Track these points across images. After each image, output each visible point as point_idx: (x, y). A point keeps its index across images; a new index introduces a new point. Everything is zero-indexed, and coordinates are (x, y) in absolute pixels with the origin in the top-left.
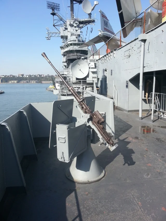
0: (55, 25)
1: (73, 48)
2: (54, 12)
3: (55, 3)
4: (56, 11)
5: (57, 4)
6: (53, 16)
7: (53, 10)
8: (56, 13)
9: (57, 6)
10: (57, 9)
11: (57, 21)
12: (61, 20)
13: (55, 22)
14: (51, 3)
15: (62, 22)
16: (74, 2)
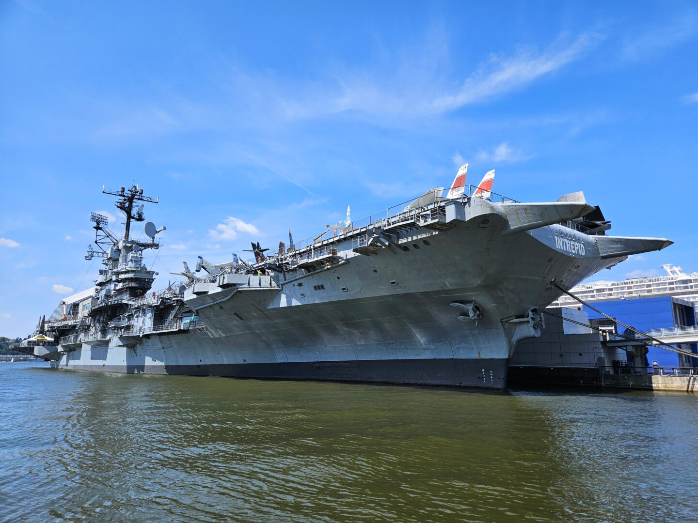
0: (98, 242)
5: (104, 216)
7: (98, 224)
9: (103, 219)
10: (104, 223)
11: (102, 237)
12: (108, 237)
13: (99, 238)
15: (108, 240)
16: (131, 220)
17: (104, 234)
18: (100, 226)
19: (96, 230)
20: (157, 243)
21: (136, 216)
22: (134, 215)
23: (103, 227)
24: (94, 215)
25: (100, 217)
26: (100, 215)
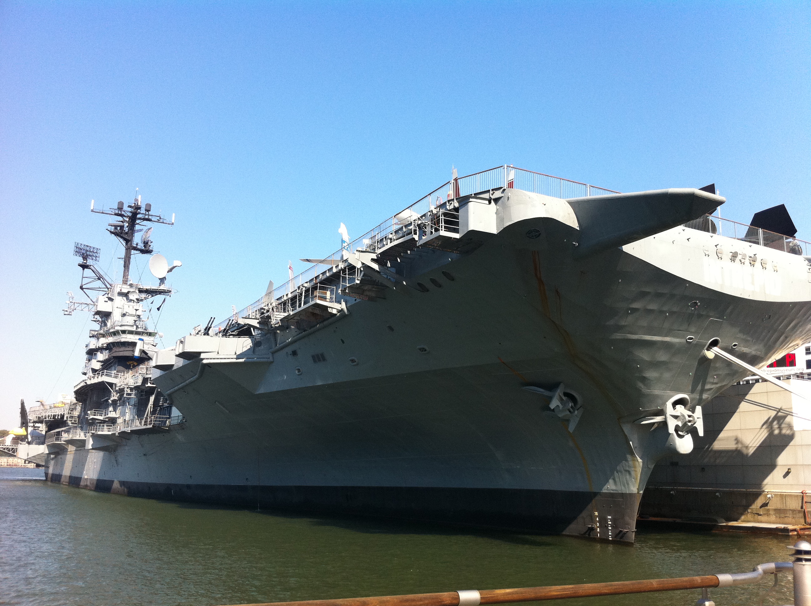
0: (84, 287)
1: (127, 338)
2: (87, 262)
3: (90, 247)
4: (89, 262)
5: (94, 248)
6: (83, 269)
8: (91, 266)
9: (93, 252)
10: (94, 258)
11: (91, 280)
12: (99, 279)
13: (85, 281)
14: (82, 246)
16: (133, 252)
20: (168, 287)
21: (141, 246)
22: (137, 244)
25: (88, 248)
26: (88, 246)
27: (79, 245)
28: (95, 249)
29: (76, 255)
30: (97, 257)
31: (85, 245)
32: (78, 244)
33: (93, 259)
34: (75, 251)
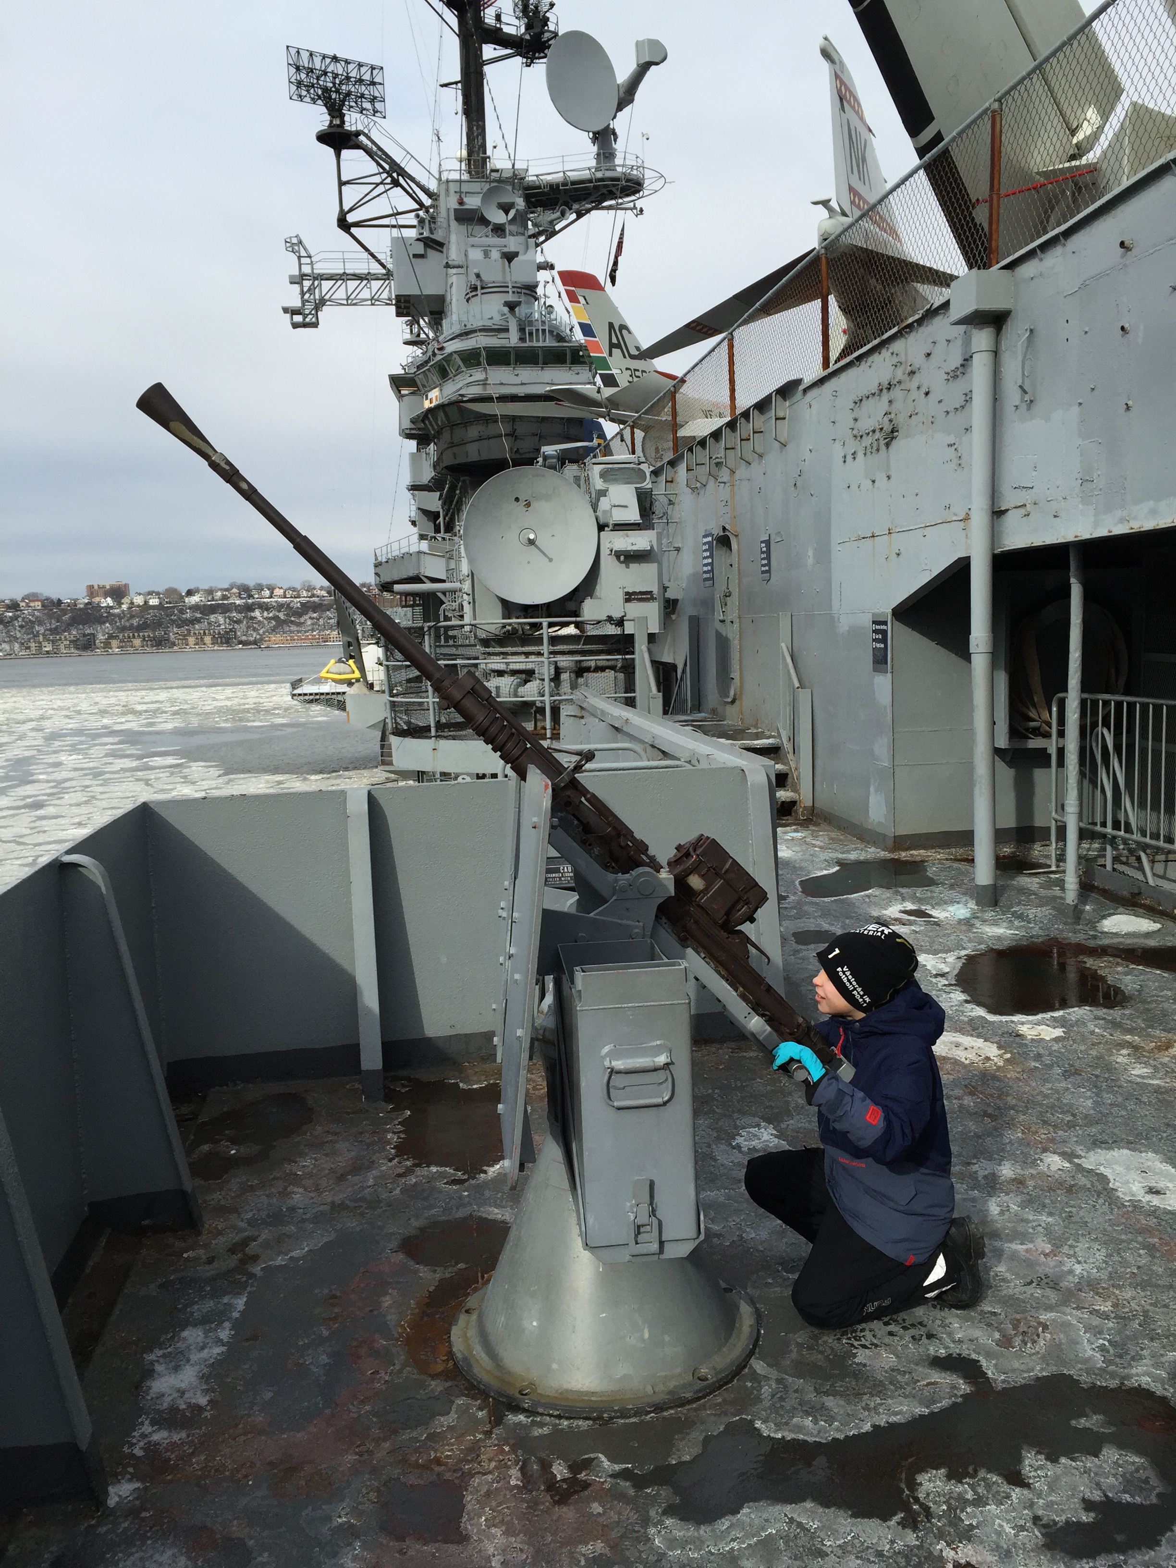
0: (351, 218)
1: (484, 383)
2: (343, 122)
3: (347, 62)
4: (353, 121)
5: (360, 65)
6: (338, 156)
7: (336, 113)
8: (358, 134)
9: (360, 81)
10: (367, 104)
11: (367, 189)
12: (396, 183)
14: (317, 61)
16: (489, 51)
17: (370, 167)
18: (347, 127)
19: (330, 151)
20: (631, 162)
21: (513, 26)
22: (498, 17)
23: (360, 127)
24: (305, 61)
25: (339, 69)
26: (335, 59)
27: (305, 56)
28: (363, 70)
29: (301, 98)
30: (375, 98)
31: (324, 57)
32: (298, 52)
33: (362, 110)
34: (293, 80)
